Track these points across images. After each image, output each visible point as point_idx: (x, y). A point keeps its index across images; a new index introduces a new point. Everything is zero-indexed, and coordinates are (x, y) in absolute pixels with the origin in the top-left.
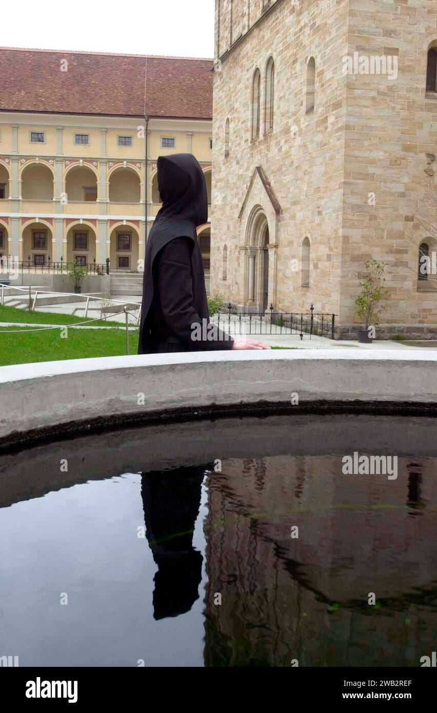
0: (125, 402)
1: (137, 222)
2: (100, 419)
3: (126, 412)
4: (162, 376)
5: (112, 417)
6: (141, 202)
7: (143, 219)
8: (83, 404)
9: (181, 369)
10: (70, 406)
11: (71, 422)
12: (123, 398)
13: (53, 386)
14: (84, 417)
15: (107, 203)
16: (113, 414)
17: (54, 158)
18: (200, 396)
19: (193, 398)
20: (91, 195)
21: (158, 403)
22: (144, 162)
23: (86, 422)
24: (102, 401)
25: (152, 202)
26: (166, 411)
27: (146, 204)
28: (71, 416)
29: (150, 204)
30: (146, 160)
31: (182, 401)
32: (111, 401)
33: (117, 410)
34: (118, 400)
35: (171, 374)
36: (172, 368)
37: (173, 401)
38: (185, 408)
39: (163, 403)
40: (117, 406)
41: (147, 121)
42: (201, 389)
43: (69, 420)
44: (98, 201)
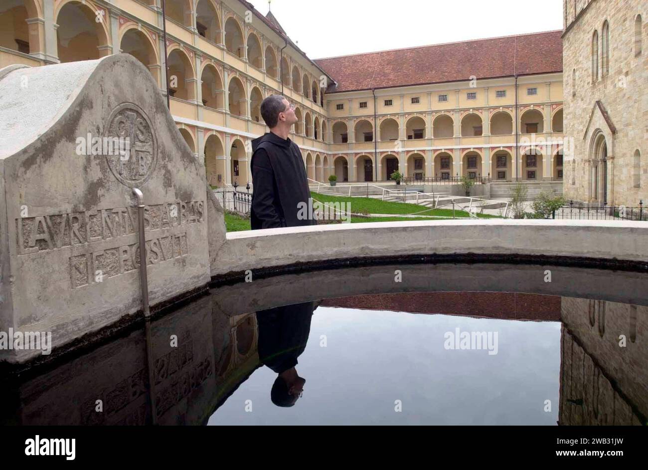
0: (373, 249)
1: (510, 148)
2: (355, 259)
3: (374, 255)
4: (397, 234)
5: (364, 258)
6: (513, 134)
7: (515, 145)
8: (344, 249)
9: (410, 230)
10: (335, 249)
11: (336, 259)
12: (371, 246)
13: (324, 237)
14: (345, 257)
15: (489, 136)
16: (364, 256)
17: (453, 110)
18: (425, 248)
19: (420, 249)
20: (478, 132)
21: (395, 251)
22: (515, 107)
23: (347, 260)
24: (357, 247)
25: (521, 133)
26: (401, 256)
27: (517, 135)
28: (336, 255)
29: (519, 135)
30: (516, 105)
31: (412, 250)
32: (363, 248)
33: (367, 254)
34: (368, 248)
35: (403, 233)
36: (405, 229)
37: (406, 250)
38: (414, 255)
39: (399, 251)
40: (367, 251)
41: (517, 78)
42: (426, 243)
43: (335, 258)
44: (483, 135)
